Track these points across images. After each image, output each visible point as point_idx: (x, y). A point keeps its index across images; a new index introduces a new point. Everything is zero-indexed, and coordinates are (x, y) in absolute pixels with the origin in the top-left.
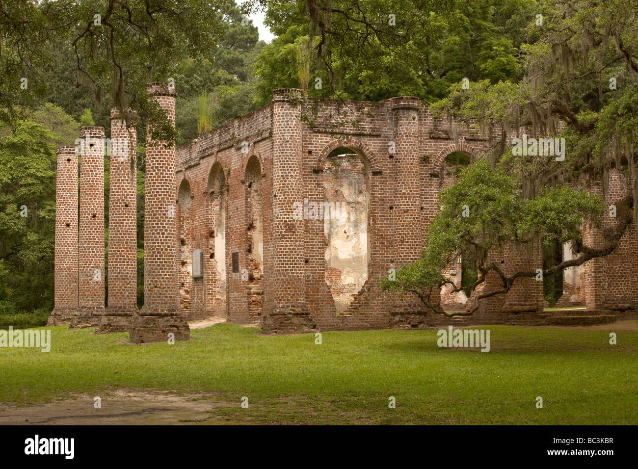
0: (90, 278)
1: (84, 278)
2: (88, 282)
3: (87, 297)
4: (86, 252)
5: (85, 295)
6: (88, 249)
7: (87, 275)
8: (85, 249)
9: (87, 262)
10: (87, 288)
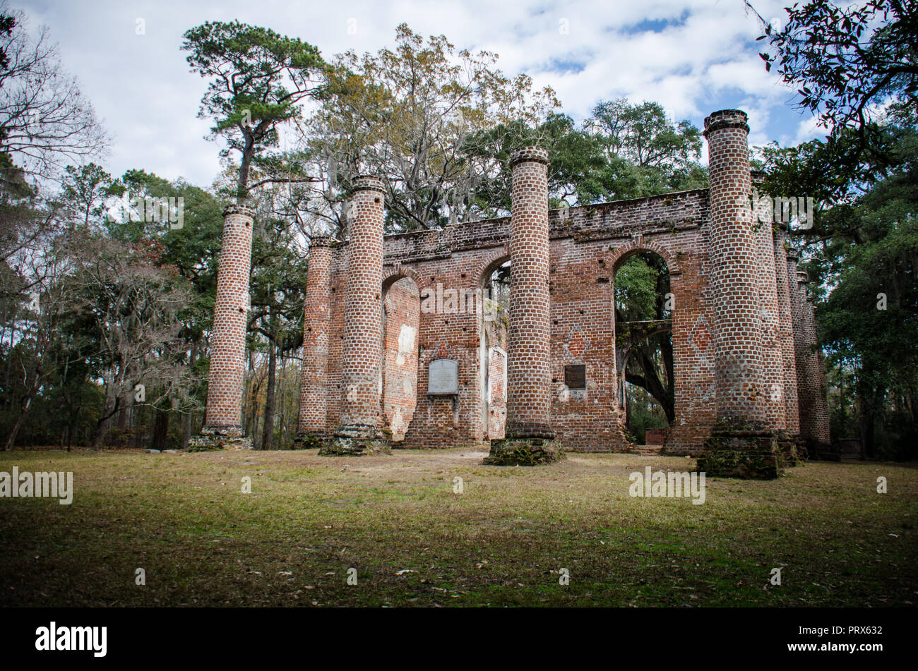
0: (370, 383)
1: (363, 383)
2: (368, 389)
3: (365, 411)
4: (367, 346)
5: (362, 407)
6: (370, 342)
7: (367, 379)
8: (366, 342)
9: (367, 360)
10: (366, 397)
